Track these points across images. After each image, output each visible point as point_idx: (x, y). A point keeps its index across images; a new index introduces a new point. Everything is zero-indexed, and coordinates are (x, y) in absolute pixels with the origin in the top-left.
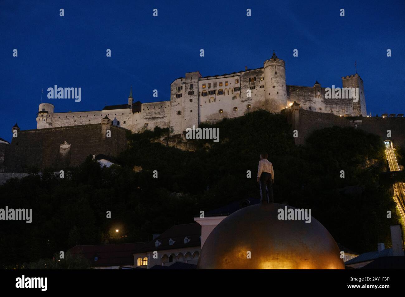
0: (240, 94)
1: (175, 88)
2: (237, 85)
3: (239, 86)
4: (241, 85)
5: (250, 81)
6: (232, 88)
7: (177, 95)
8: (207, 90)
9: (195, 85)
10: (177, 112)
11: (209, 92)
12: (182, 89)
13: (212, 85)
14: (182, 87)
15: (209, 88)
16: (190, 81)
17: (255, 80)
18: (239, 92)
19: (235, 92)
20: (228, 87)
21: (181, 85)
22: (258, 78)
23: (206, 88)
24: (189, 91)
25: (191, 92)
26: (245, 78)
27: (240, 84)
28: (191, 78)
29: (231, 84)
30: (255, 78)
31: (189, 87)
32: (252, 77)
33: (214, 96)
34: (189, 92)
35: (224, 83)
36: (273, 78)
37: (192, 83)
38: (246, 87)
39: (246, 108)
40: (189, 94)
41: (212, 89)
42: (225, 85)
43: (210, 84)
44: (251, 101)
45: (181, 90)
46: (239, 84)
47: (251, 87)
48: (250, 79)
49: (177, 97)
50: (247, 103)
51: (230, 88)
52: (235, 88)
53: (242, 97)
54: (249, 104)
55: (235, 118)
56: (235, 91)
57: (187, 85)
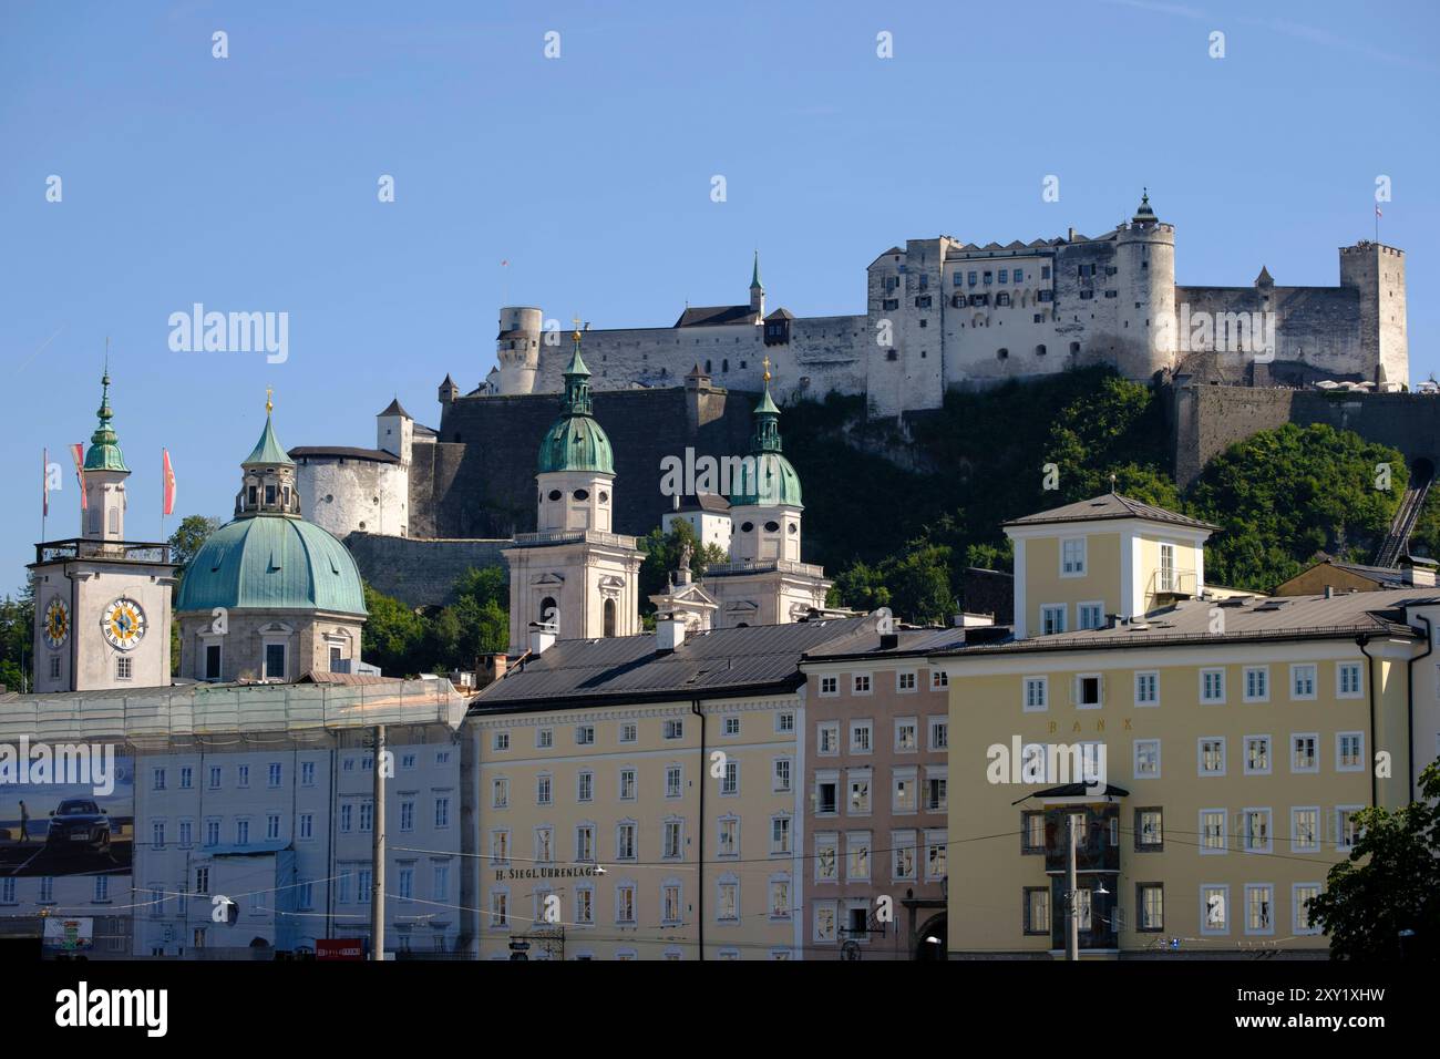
0: (1054, 311)
1: (879, 279)
2: (1047, 285)
3: (1051, 288)
4: (1058, 284)
5: (1080, 274)
6: (1033, 289)
7: (884, 301)
8: (966, 291)
9: (934, 279)
10: (886, 353)
11: (971, 296)
12: (898, 285)
13: (980, 276)
14: (898, 279)
15: (972, 285)
16: (919, 266)
17: (1094, 273)
18: (1050, 305)
19: (1041, 305)
20: (1022, 287)
21: (896, 274)
22: (1101, 267)
23: (963, 287)
24: (918, 295)
25: (924, 299)
26: (1068, 264)
27: (1055, 281)
28: (923, 258)
29: (1030, 277)
30: (1093, 266)
31: (916, 283)
32: (1086, 262)
33: (984, 310)
34: (917, 298)
35: (1010, 275)
36: (1137, 279)
37: (924, 273)
38: (1069, 290)
39: (1067, 352)
40: (917, 305)
41: (979, 289)
42: (1015, 281)
43: (972, 275)
44: (1082, 334)
45: (897, 289)
46: (1051, 280)
47: (1082, 293)
48: (1080, 267)
49: (885, 308)
50: (1071, 338)
51: (1027, 290)
52: (1040, 293)
53: (1059, 319)
54: (1078, 340)
55: (1040, 375)
56: (1040, 300)
57: (911, 277)
